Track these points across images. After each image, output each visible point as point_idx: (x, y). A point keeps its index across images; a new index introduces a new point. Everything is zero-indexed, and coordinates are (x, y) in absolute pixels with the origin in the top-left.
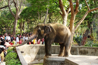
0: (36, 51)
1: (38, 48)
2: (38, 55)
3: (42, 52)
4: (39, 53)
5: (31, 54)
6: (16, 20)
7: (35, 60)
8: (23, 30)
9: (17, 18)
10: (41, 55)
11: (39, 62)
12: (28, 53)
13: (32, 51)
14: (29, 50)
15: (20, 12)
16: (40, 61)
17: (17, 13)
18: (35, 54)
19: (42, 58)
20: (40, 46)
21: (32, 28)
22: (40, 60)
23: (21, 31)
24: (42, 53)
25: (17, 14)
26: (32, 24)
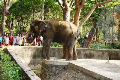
0: (31, 54)
1: (34, 51)
2: (34, 58)
3: (38, 55)
4: (34, 57)
5: (25, 58)
6: (4, 16)
7: (30, 66)
8: (12, 29)
9: (5, 13)
10: (37, 59)
11: (34, 67)
12: (21, 57)
13: (26, 54)
14: (23, 53)
15: (9, 6)
16: (36, 66)
17: (6, 7)
18: (30, 58)
19: (39, 63)
20: (36, 48)
21: (24, 27)
22: (36, 65)
23: (9, 30)
24: (39, 56)
25: (5, 9)
26: (23, 21)
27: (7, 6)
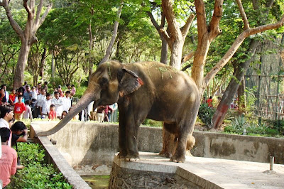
0: (87, 140)
1: (94, 132)
2: (92, 151)
3: (103, 143)
4: (94, 146)
5: (71, 148)
6: (25, 46)
7: (83, 167)
8: (41, 75)
9: (27, 40)
10: (100, 153)
11: (93, 171)
12: (63, 146)
13: (75, 141)
14: (68, 137)
15: (38, 23)
16: (97, 169)
17: (30, 26)
18: (83, 148)
19: (104, 163)
20: (99, 127)
21: (68, 71)
22: (97, 166)
23: (35, 78)
24: (104, 146)
25: (28, 29)
26: (67, 59)
27: (32, 22)
